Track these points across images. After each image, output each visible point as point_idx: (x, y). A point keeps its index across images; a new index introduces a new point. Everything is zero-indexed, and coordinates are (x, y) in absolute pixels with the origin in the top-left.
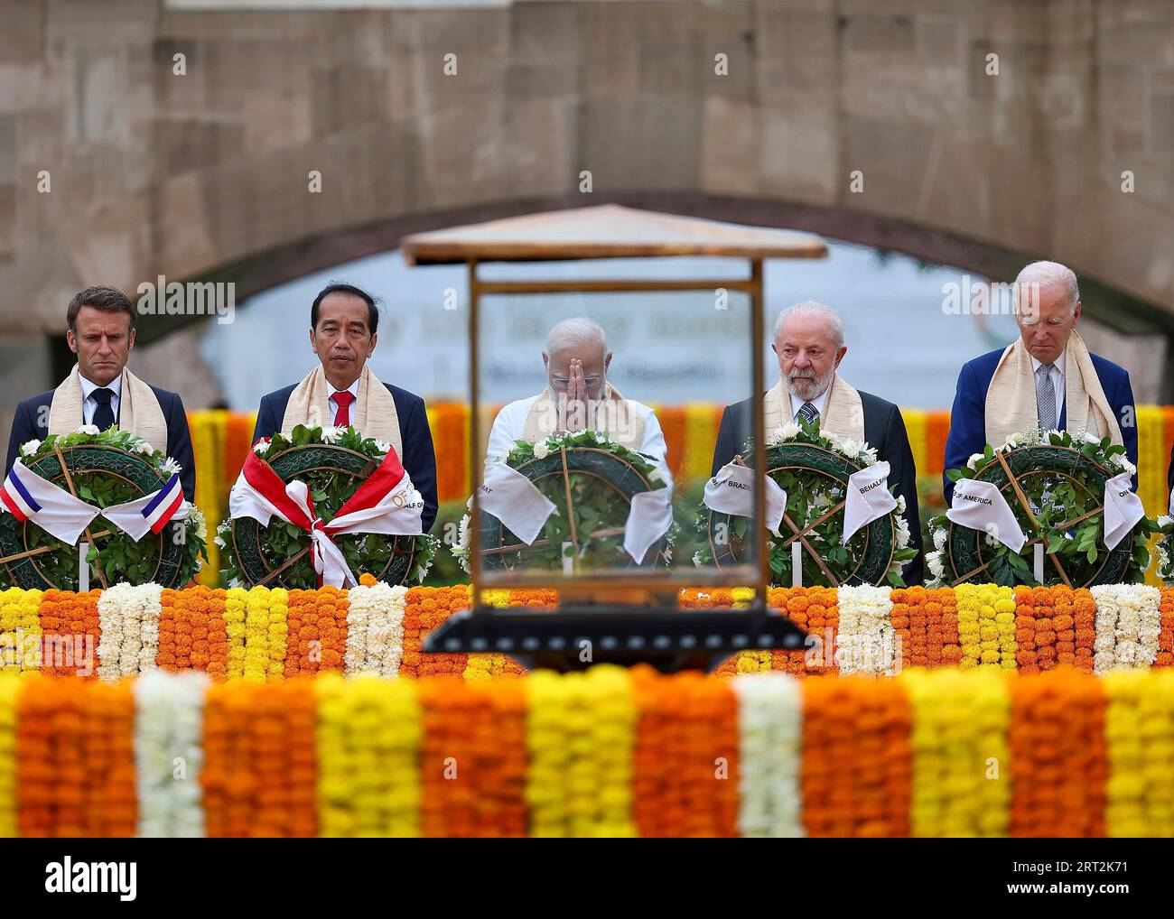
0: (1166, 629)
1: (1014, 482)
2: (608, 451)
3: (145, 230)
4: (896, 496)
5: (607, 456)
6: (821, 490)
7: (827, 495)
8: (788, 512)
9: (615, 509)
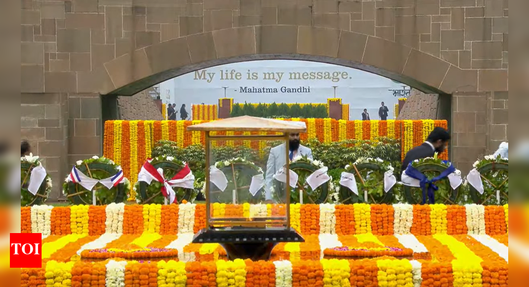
0: (415, 217)
1: (358, 173)
8: (298, 181)
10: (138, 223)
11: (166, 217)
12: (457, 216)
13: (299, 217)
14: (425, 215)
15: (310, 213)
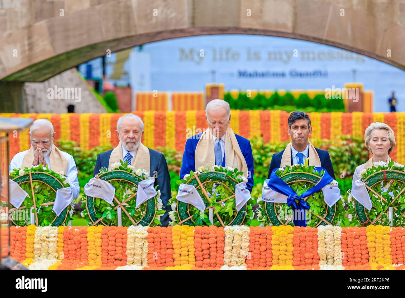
0: (252, 243)
1: (201, 185)
2: (47, 173)
3: (26, 42)
4: (157, 190)
5: (47, 175)
6: (128, 188)
7: (131, 190)
8: (115, 196)
9: (51, 195)
12: (305, 241)
13: (100, 244)
14: (265, 240)
15: (114, 238)
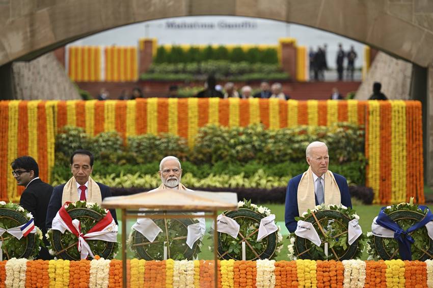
0: (368, 276)
1: (318, 222)
9: (182, 230)
10: (42, 282)
11: (75, 276)
12: (416, 274)
13: (232, 277)
14: (379, 273)
15: (245, 271)
